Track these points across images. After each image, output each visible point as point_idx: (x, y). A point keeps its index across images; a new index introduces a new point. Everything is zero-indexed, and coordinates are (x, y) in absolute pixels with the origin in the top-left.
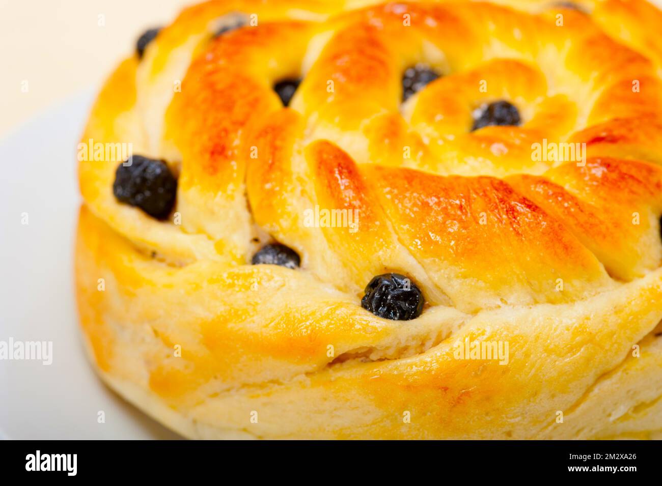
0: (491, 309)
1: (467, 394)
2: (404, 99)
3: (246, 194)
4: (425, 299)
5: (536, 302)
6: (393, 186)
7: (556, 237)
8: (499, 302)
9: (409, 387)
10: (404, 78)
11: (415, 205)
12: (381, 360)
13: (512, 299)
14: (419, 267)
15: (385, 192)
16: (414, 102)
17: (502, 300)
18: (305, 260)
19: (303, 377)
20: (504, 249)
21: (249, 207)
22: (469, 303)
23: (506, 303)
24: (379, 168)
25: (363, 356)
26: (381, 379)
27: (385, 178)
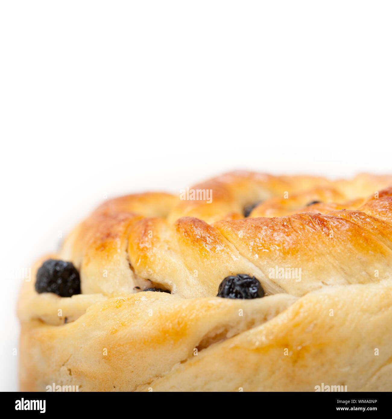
0: (314, 289)
1: (304, 349)
3: (128, 260)
4: (265, 291)
5: (350, 283)
7: (358, 233)
8: (321, 284)
9: (258, 350)
11: (249, 229)
12: (235, 336)
13: (330, 281)
14: (257, 269)
17: (323, 283)
18: (174, 289)
19: (178, 366)
20: (320, 246)
21: (131, 267)
22: (298, 289)
23: (326, 284)
26: (236, 347)
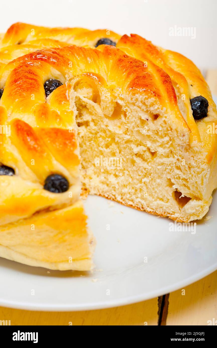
2: (47, 95)
6: (50, 137)
10: (45, 85)
11: (61, 144)
15: (47, 141)
16: (51, 95)
18: (17, 171)
24: (43, 130)
25: (48, 210)
27: (46, 134)
